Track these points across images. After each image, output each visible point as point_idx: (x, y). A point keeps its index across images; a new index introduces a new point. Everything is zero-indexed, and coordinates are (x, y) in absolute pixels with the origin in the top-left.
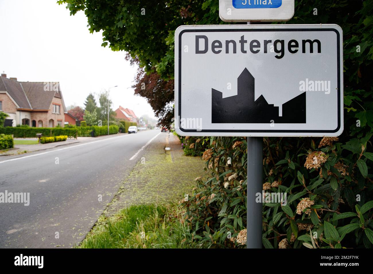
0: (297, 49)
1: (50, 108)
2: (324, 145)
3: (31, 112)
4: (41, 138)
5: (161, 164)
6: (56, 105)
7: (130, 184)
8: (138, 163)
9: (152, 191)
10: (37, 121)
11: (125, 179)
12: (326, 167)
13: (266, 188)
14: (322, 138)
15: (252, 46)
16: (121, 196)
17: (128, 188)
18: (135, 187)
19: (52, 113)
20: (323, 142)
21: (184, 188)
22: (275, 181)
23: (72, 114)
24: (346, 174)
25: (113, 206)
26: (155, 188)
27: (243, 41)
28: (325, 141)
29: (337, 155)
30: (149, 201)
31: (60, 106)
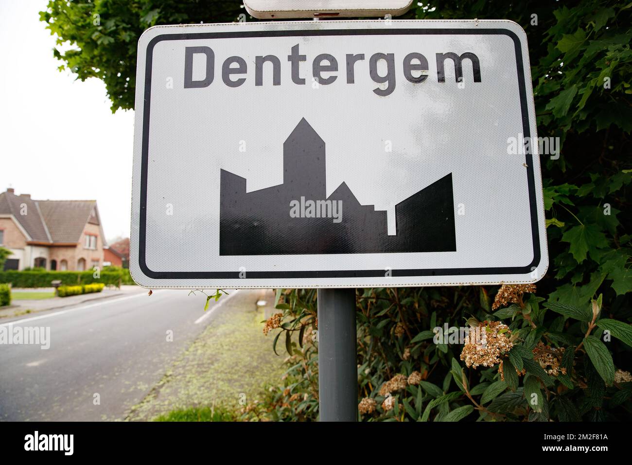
0: (424, 74)
1: (80, 241)
2: (504, 302)
3: (50, 247)
4: (59, 289)
5: (245, 330)
6: (90, 235)
7: (184, 367)
8: (208, 328)
9: (219, 379)
10: (59, 260)
11: (178, 357)
12: (513, 360)
13: (398, 387)
14: (500, 286)
15: (317, 69)
16: (162, 390)
17: (180, 374)
18: (191, 372)
19: (84, 249)
20: (502, 297)
21: (275, 373)
22: (415, 370)
23: (116, 250)
24: (561, 372)
25: (142, 411)
26: (226, 373)
27: (296, 57)
28: (506, 295)
29: (535, 327)
30: (209, 399)
31: (96, 237)
